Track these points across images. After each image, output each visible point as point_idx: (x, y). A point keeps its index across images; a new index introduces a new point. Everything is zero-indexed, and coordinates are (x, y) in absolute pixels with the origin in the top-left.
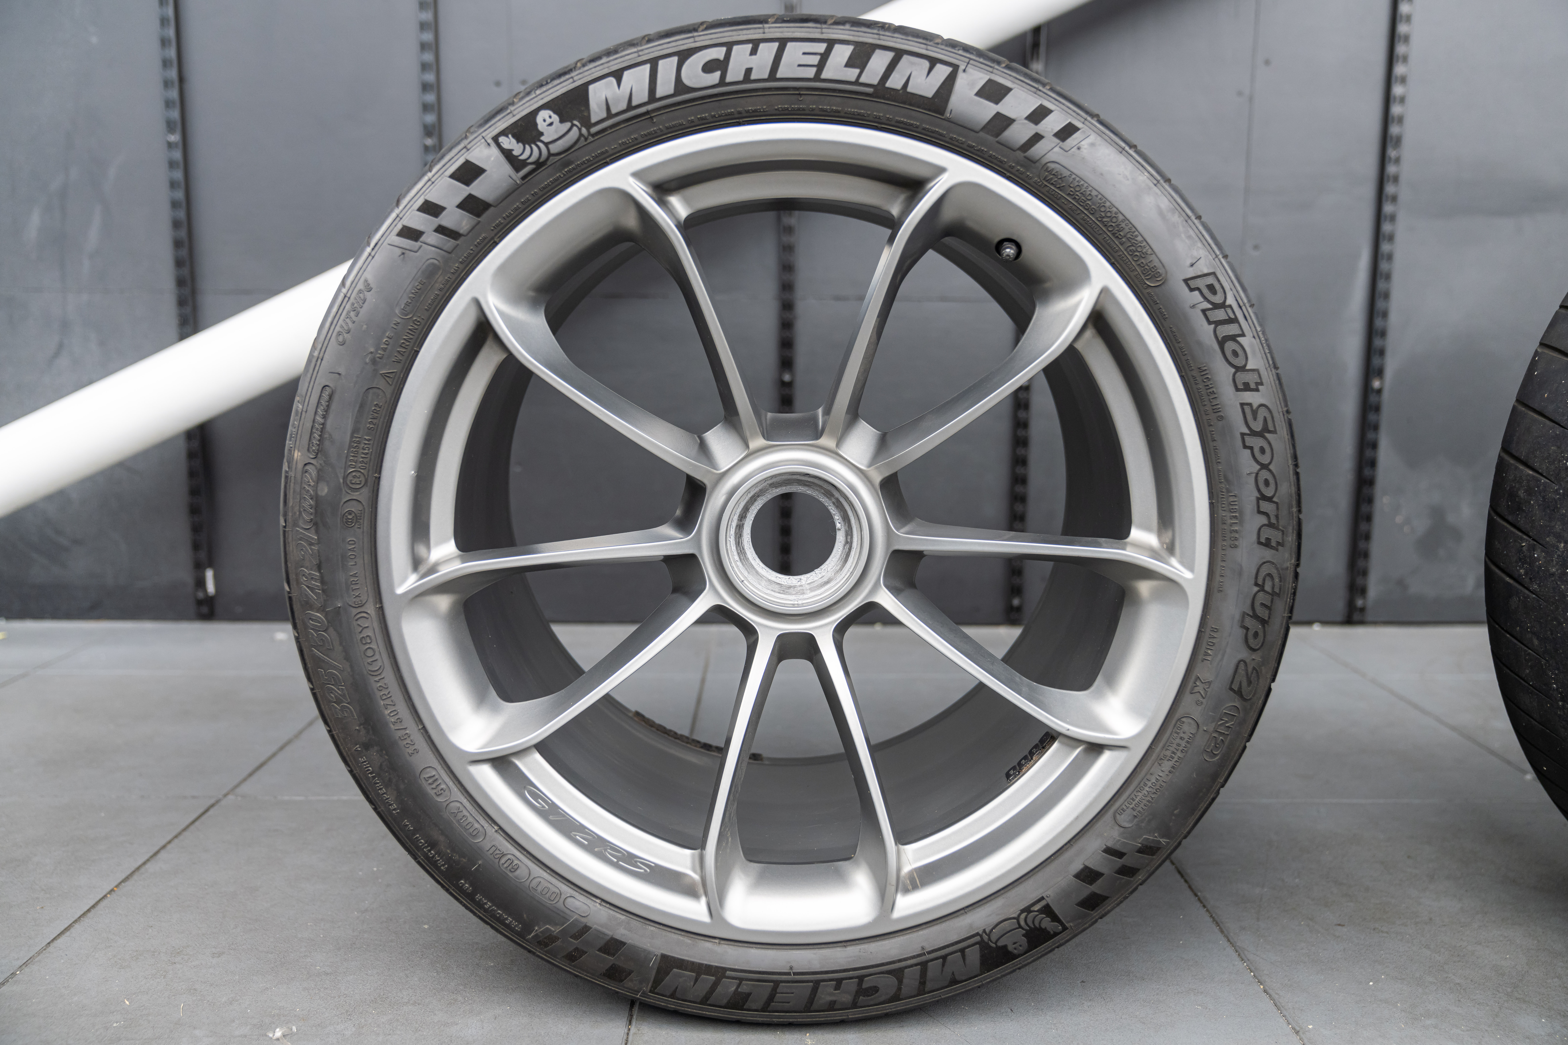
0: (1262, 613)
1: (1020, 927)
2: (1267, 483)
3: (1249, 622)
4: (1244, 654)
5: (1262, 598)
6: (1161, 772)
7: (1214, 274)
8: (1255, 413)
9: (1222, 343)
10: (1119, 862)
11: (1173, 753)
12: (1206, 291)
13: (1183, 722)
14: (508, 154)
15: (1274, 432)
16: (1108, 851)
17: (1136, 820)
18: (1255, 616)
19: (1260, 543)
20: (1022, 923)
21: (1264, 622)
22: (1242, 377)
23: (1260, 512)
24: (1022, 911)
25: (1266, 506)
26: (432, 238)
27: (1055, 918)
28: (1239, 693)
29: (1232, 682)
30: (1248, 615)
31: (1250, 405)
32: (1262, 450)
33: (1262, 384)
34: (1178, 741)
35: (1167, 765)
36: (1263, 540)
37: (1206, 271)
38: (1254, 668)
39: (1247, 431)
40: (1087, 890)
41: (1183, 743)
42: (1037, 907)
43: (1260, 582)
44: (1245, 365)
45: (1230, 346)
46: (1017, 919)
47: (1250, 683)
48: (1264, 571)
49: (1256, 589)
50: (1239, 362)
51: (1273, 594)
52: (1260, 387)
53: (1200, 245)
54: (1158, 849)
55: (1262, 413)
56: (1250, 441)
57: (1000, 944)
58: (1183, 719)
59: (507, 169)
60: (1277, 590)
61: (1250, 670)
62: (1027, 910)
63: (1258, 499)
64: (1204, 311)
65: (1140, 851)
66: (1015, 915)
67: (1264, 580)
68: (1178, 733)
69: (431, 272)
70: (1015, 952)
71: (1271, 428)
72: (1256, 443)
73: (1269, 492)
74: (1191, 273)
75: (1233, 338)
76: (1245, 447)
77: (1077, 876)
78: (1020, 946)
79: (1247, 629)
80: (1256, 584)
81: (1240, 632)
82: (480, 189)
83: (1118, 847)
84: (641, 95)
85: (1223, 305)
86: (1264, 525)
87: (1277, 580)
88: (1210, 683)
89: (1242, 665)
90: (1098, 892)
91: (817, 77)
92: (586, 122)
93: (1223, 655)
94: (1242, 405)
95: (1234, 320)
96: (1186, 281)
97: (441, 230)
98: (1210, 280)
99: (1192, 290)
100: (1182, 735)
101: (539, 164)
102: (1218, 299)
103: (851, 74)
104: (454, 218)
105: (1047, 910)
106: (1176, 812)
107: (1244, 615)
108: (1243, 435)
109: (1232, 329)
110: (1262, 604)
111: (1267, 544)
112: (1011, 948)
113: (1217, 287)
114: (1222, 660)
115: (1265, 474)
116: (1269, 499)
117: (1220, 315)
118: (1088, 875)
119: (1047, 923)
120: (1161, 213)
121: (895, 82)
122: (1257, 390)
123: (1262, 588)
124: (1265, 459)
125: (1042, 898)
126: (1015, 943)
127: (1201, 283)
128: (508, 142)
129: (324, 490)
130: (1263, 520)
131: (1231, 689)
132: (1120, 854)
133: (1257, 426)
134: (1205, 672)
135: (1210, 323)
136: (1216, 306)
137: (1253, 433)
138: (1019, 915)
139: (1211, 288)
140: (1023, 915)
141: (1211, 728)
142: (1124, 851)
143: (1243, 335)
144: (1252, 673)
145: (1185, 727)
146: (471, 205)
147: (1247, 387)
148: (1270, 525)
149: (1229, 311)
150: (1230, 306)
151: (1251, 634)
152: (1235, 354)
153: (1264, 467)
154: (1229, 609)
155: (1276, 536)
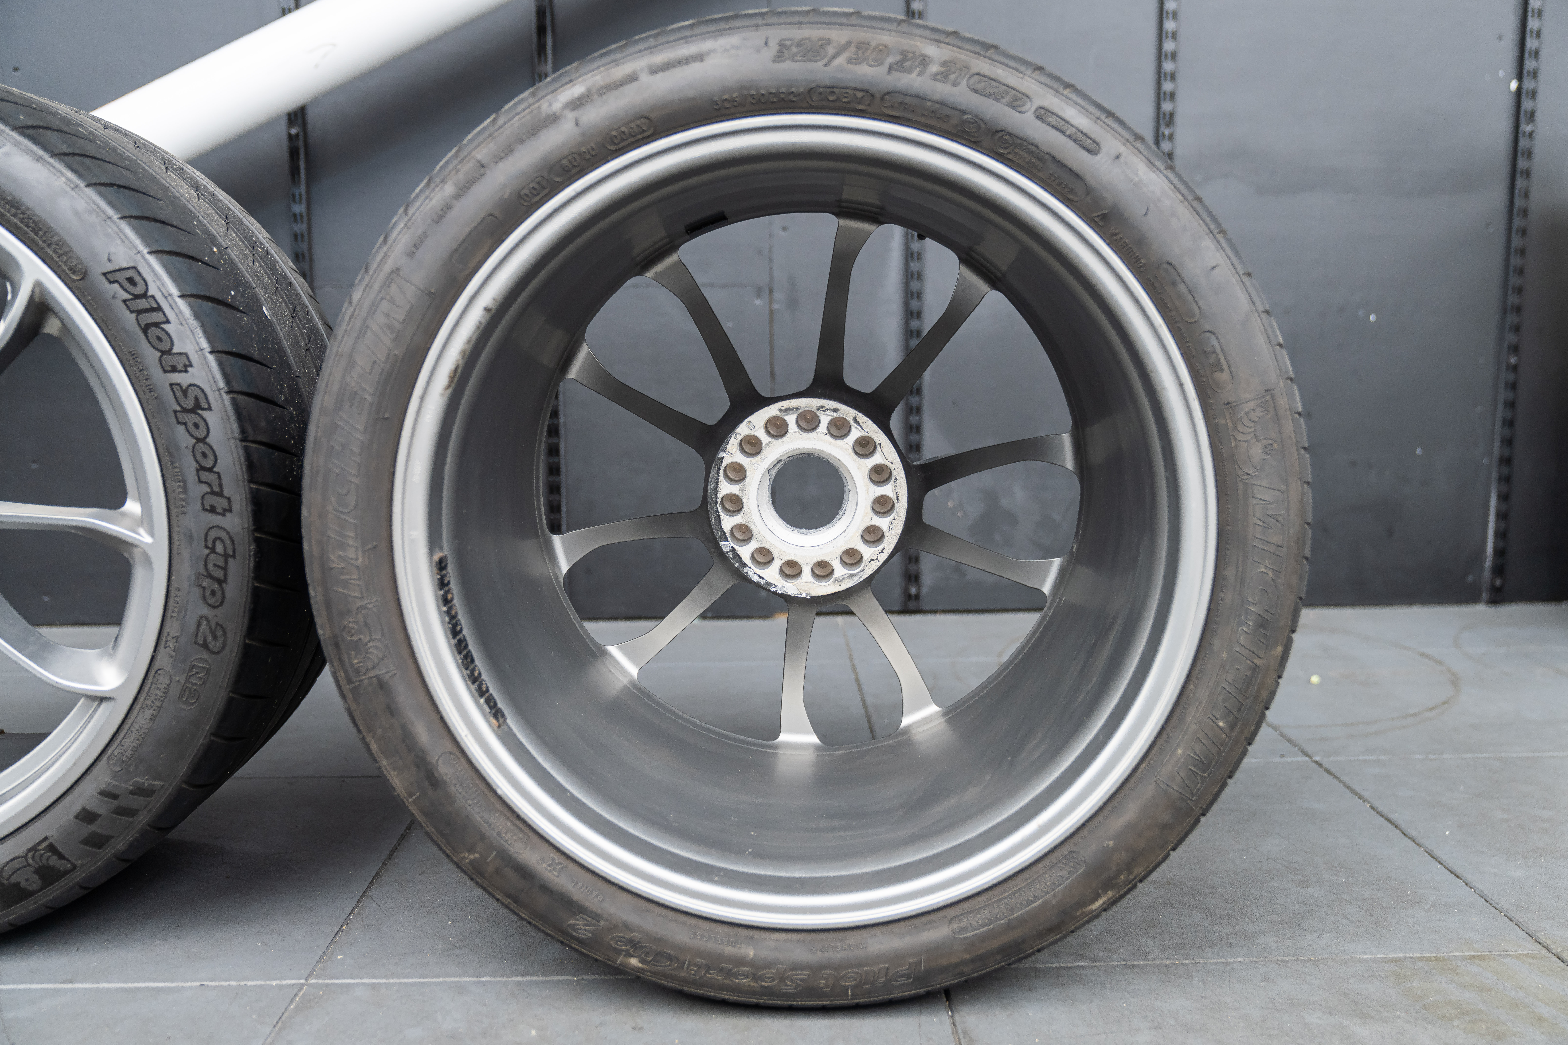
0: (216, 573)
1: (29, 865)
2: (204, 455)
3: (205, 582)
4: (206, 611)
5: (213, 559)
6: (142, 719)
7: (134, 268)
8: (185, 392)
9: (145, 329)
10: (113, 803)
11: (153, 702)
12: (126, 284)
13: (159, 675)
15: (209, 409)
16: (104, 793)
17: (125, 764)
18: (210, 576)
19: (204, 509)
20: (30, 861)
21: (221, 582)
22: (168, 360)
23: (200, 481)
24: (30, 850)
25: (205, 475)
27: (61, 856)
28: (205, 646)
29: (196, 637)
30: (202, 575)
31: (179, 385)
32: (196, 426)
33: (191, 365)
34: (156, 692)
35: (148, 714)
36: (207, 507)
37: (125, 265)
38: (217, 624)
39: (178, 408)
40: (88, 830)
41: (160, 693)
42: (42, 846)
43: (210, 545)
44: (171, 349)
45: (154, 332)
46: (25, 856)
47: (215, 638)
48: (212, 534)
49: (207, 551)
50: (165, 346)
51: (226, 556)
52: (189, 369)
53: (119, 242)
54: (154, 791)
55: (192, 392)
56: (182, 417)
57: (13, 880)
58: (160, 672)
60: (230, 552)
61: (213, 625)
62: (34, 849)
63: (198, 470)
64: (125, 301)
65: (132, 792)
66: (23, 854)
67: (214, 543)
68: (156, 684)
70: (30, 888)
71: (204, 404)
72: (191, 419)
73: (208, 464)
74: (110, 267)
75: (157, 325)
76: (179, 423)
77: (77, 817)
78: (34, 882)
79: (204, 588)
80: (207, 547)
81: (197, 591)
83: (110, 789)
85: (144, 295)
86: (207, 493)
87: (228, 543)
88: (178, 637)
89: (204, 621)
90: (99, 831)
93: (186, 612)
94: (171, 385)
95: (159, 309)
96: (105, 274)
98: (130, 273)
99: (111, 282)
100: (158, 686)
102: (139, 290)
105: (52, 848)
106: (162, 756)
107: (198, 575)
108: (175, 412)
109: (156, 317)
110: (215, 565)
111: (212, 510)
112: (24, 885)
113: (137, 279)
114: (184, 617)
115: (201, 447)
116: (210, 470)
117: (143, 304)
118: (86, 816)
119: (54, 861)
120: (77, 214)
122: (186, 371)
123: (213, 550)
124: (201, 433)
125: (46, 839)
126: (27, 880)
127: (121, 276)
130: (207, 489)
131: (196, 643)
132: (115, 797)
133: (190, 405)
134: (173, 629)
135: (132, 312)
136: (136, 297)
137: (185, 410)
138: (27, 854)
139: (131, 281)
140: (31, 854)
141: (183, 678)
142: (117, 792)
143: (168, 322)
144: (216, 628)
145: (161, 679)
147: (174, 369)
148: (213, 493)
149: (152, 301)
150: (153, 297)
151: (208, 592)
152: (159, 339)
153: (200, 440)
154: (186, 570)
155: (221, 503)
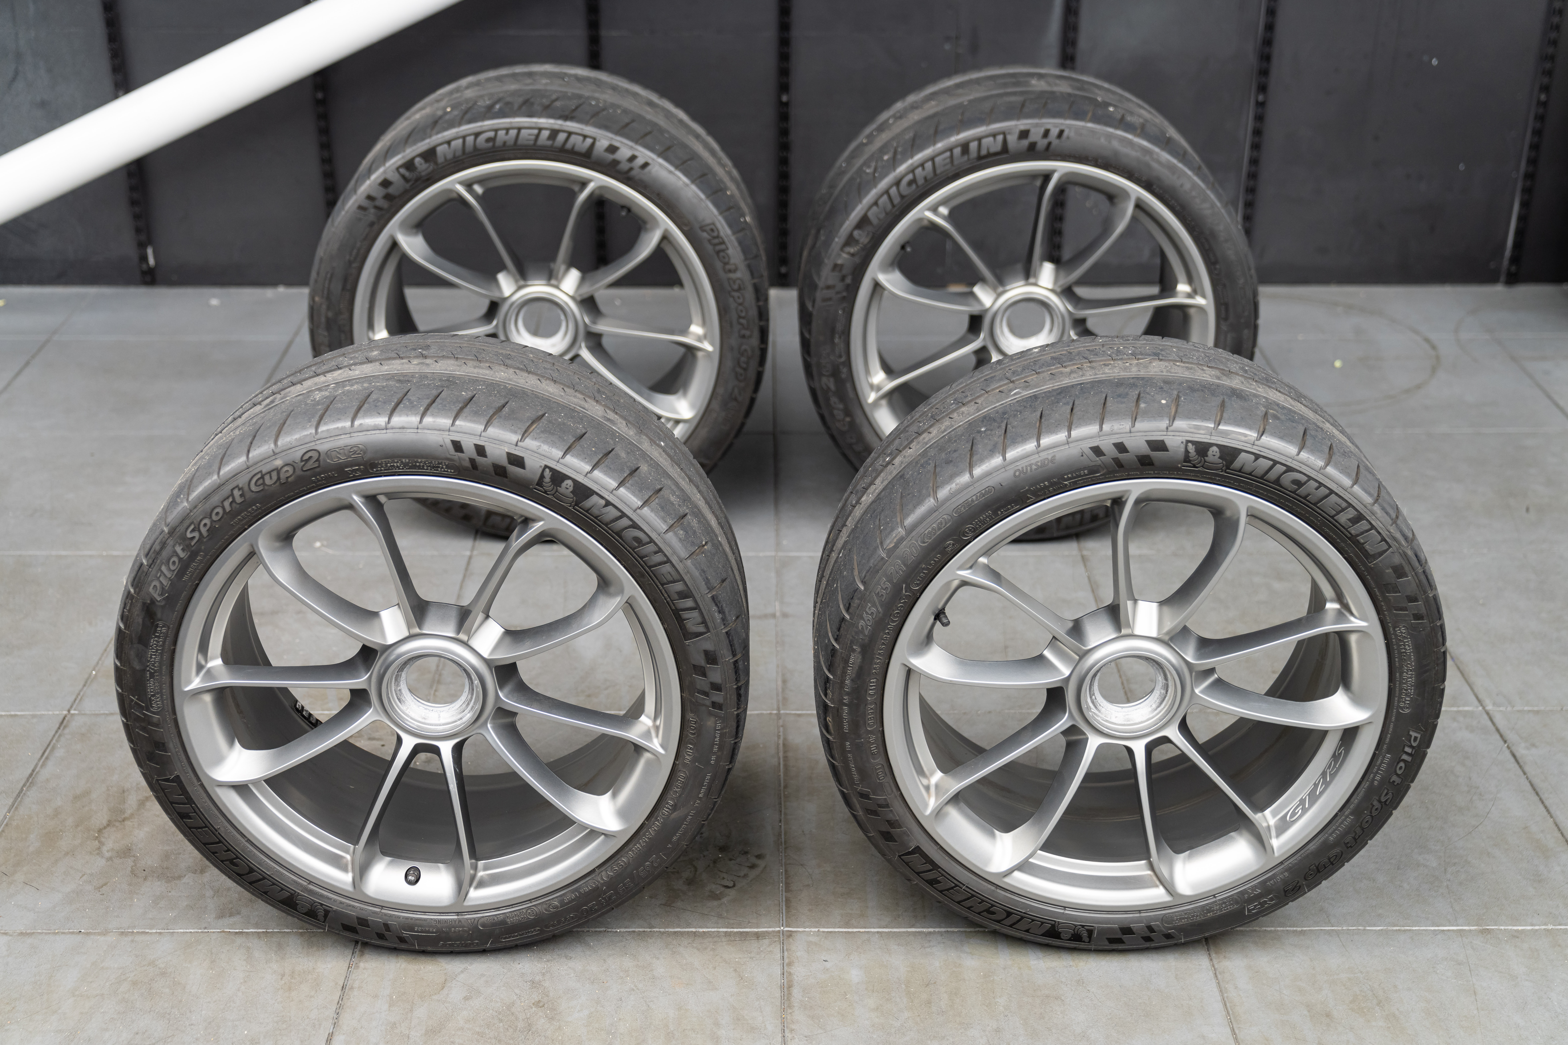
3: (738, 370)
6: (703, 433)
7: (713, 223)
8: (734, 282)
9: (716, 252)
11: (709, 423)
12: (709, 232)
13: (712, 411)
14: (403, 176)
18: (740, 367)
21: (745, 369)
22: (728, 267)
26: (372, 211)
31: (730, 278)
32: (739, 297)
33: (736, 269)
34: (710, 419)
35: (705, 430)
37: (709, 222)
39: (730, 289)
41: (712, 420)
43: (742, 353)
44: (729, 262)
45: (722, 254)
47: (740, 395)
48: (743, 348)
49: (741, 355)
50: (726, 260)
52: (735, 271)
53: (707, 210)
55: (738, 282)
56: (733, 293)
58: (713, 409)
59: (402, 181)
60: (750, 355)
61: (740, 389)
64: (708, 239)
67: (743, 351)
68: (710, 415)
69: (372, 224)
71: (743, 287)
72: (736, 294)
73: (743, 314)
74: (703, 223)
75: (723, 251)
76: (731, 296)
79: (737, 372)
80: (740, 353)
81: (734, 374)
82: (391, 190)
84: (459, 153)
85: (718, 237)
87: (750, 351)
88: (723, 395)
89: (736, 387)
91: (535, 144)
92: (436, 163)
93: (728, 383)
94: (727, 279)
95: (724, 243)
96: (699, 226)
97: (376, 207)
98: (712, 227)
99: (703, 231)
100: (712, 416)
101: (417, 180)
102: (715, 234)
103: (550, 143)
104: (381, 203)
109: (723, 247)
110: (743, 362)
111: (744, 336)
113: (715, 229)
114: (727, 387)
115: (740, 308)
116: (743, 318)
117: (716, 241)
120: (689, 197)
121: (569, 146)
124: (740, 301)
127: (708, 228)
128: (402, 171)
129: (330, 314)
130: (742, 326)
131: (732, 397)
133: (736, 287)
134: (721, 390)
135: (712, 245)
136: (714, 238)
139: (712, 230)
143: (727, 249)
145: (713, 413)
146: (388, 197)
147: (730, 271)
149: (720, 239)
150: (721, 237)
152: (723, 257)
153: (740, 304)
154: (729, 364)
155: (747, 333)
